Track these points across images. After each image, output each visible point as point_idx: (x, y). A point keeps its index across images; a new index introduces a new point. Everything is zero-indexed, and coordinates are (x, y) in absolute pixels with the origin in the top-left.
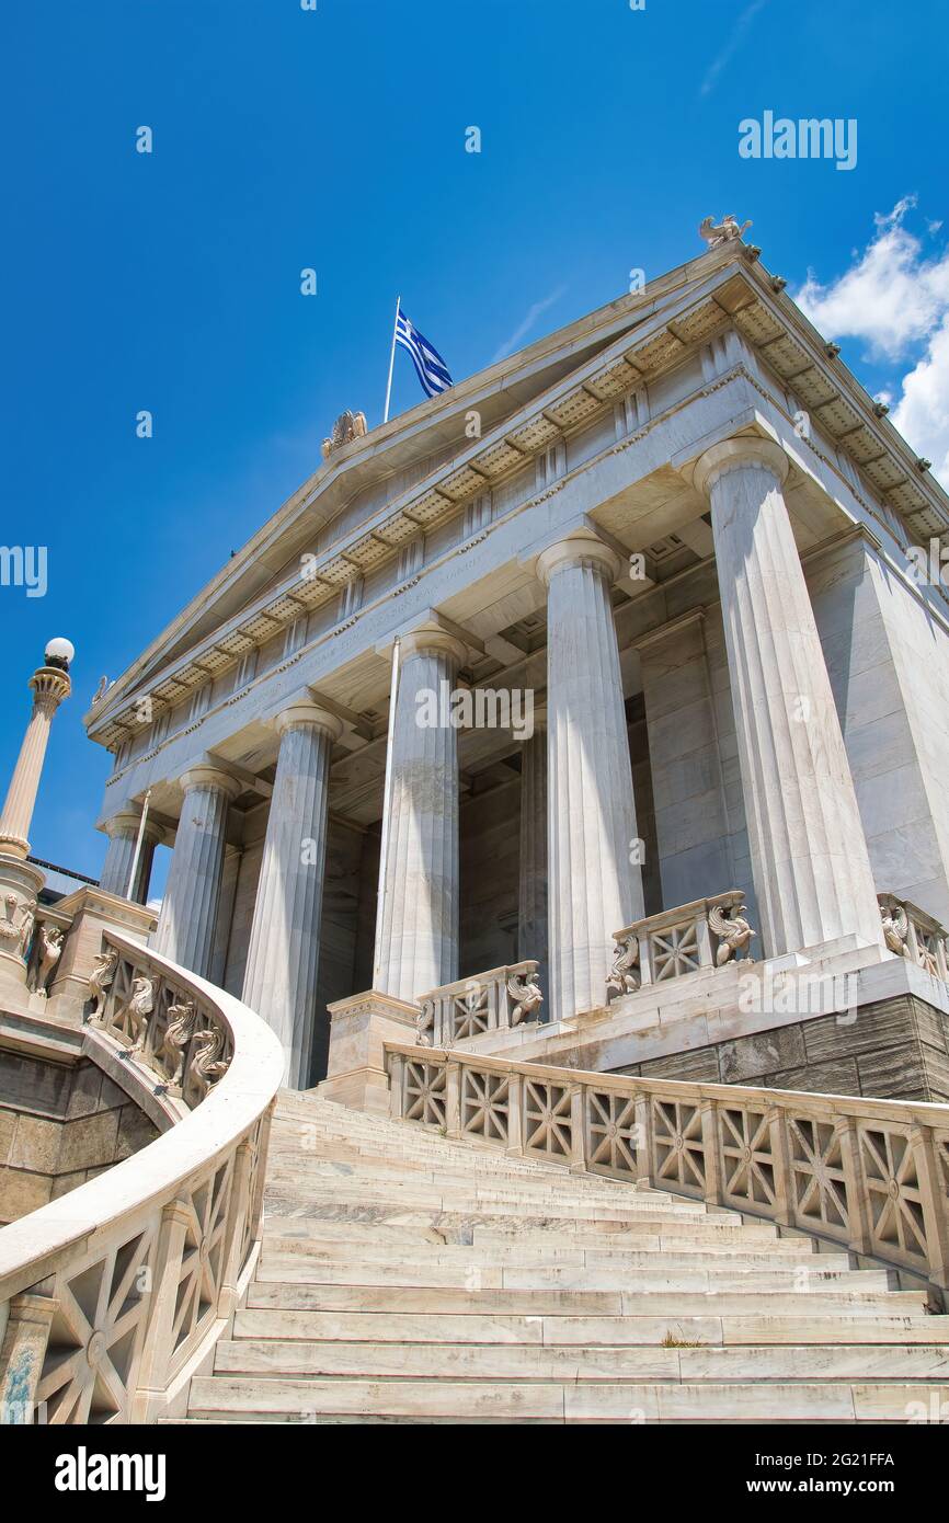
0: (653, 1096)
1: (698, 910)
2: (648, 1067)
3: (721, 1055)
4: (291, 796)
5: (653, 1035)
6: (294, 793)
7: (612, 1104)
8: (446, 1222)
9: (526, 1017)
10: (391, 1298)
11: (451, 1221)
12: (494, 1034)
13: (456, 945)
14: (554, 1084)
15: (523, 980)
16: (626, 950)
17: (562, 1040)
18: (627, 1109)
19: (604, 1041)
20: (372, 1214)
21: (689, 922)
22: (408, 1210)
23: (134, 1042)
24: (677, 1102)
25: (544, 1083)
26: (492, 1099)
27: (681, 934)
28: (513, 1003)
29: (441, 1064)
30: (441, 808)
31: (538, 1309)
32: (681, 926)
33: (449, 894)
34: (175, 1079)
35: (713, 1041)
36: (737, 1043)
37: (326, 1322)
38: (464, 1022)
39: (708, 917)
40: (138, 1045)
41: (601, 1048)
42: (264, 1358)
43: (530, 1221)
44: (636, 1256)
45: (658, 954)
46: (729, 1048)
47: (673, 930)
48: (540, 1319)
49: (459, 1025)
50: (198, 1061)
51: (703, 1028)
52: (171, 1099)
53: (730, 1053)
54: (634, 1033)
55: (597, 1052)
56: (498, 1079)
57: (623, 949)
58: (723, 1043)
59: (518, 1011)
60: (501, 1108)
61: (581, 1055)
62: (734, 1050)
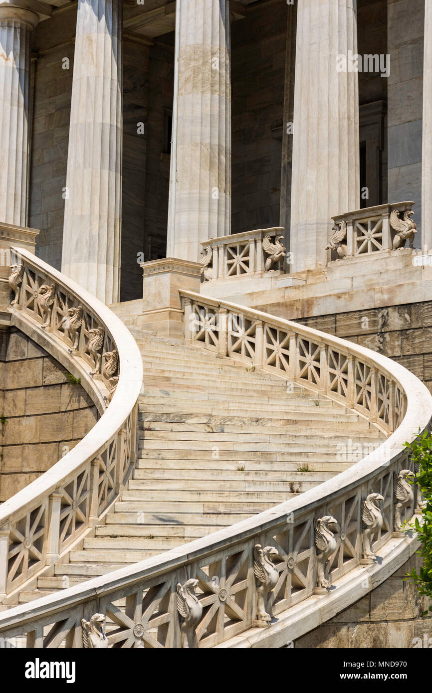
0: (329, 347)
1: (384, 211)
2: (341, 317)
3: (380, 315)
4: (92, 53)
5: (345, 298)
6: (95, 50)
7: (310, 347)
8: (213, 420)
9: (274, 266)
10: (191, 454)
11: (215, 420)
12: (252, 276)
13: (229, 197)
14: (281, 330)
15: (273, 240)
16: (340, 228)
17: (294, 290)
18: (317, 351)
19: (316, 298)
20: (180, 418)
21: (378, 218)
22: (197, 415)
23: (45, 322)
24: (339, 352)
25: (276, 328)
26: (246, 334)
27: (374, 223)
28: (266, 255)
29: (216, 308)
30: (217, 87)
31: (245, 458)
32: (373, 219)
33: (223, 158)
34: (75, 347)
35: (377, 306)
36: (390, 309)
37: (168, 463)
38: (234, 263)
39: (389, 216)
40: (47, 323)
41: (315, 302)
42: (149, 475)
43: (251, 419)
44: (291, 437)
45: (359, 236)
46: (385, 311)
47: (369, 221)
48: (244, 462)
49: (230, 266)
50: (93, 344)
51: (372, 297)
52: (74, 357)
53: (385, 314)
54: (334, 295)
55: (312, 304)
56: (250, 322)
57: (337, 228)
58: (382, 308)
59: (269, 261)
60: (251, 339)
61: (303, 304)
62: (388, 313)
